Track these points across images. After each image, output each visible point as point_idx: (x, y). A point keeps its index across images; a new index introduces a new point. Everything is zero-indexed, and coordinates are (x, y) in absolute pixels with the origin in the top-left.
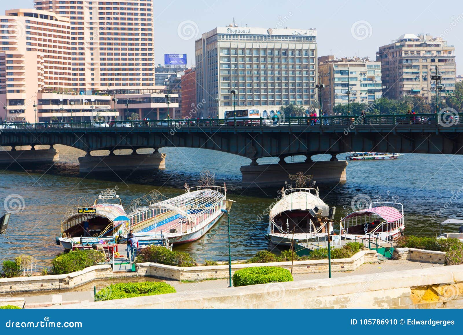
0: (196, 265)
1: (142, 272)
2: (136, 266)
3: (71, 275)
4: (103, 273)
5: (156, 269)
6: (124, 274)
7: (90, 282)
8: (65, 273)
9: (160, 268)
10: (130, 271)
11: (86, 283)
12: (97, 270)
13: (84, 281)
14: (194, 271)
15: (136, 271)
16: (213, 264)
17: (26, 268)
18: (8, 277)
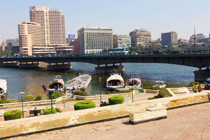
0: (90, 96)
1: (75, 98)
2: (73, 96)
3: (56, 99)
4: (64, 99)
5: (78, 97)
6: (70, 99)
7: (61, 101)
8: (54, 99)
9: (80, 97)
10: (71, 98)
11: (60, 102)
12: (62, 98)
13: (59, 101)
14: (89, 97)
15: (73, 98)
16: (94, 95)
17: (43, 98)
18: (38, 100)
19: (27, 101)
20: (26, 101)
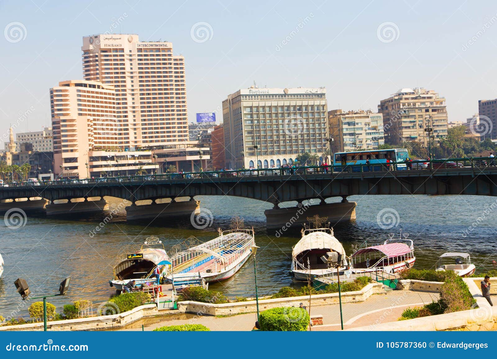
0: (228, 302)
1: (183, 309)
2: (178, 305)
3: (123, 315)
4: (150, 311)
5: (194, 306)
6: (167, 312)
7: (139, 320)
9: (198, 306)
10: (172, 309)
11: (135, 321)
12: (144, 309)
13: (133, 320)
14: (227, 307)
15: (177, 309)
16: (243, 300)
17: (83, 310)
18: (68, 319)
19: (36, 321)
20: (32, 322)
